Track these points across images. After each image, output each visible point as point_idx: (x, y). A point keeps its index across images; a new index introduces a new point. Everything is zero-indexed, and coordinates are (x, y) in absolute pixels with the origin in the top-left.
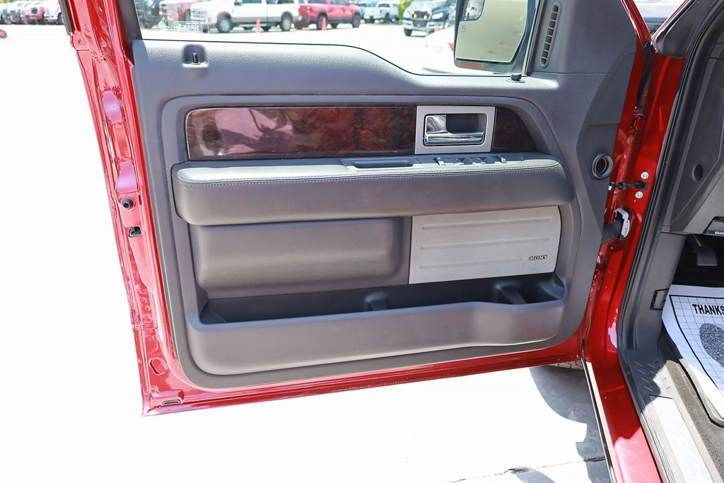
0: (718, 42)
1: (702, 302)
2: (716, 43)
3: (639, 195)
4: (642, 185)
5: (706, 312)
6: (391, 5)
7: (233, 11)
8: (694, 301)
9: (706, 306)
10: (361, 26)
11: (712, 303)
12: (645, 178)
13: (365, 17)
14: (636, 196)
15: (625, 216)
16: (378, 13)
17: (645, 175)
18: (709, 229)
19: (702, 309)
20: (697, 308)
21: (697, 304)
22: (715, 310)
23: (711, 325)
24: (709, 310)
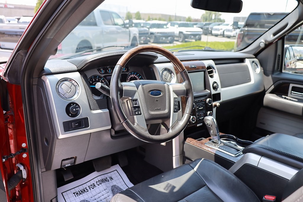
0: (34, 77)
1: (77, 190)
2: (33, 78)
3: (25, 156)
4: (24, 150)
5: (80, 194)
8: (73, 191)
9: (79, 191)
11: (81, 188)
12: (24, 146)
14: (23, 156)
15: (22, 168)
17: (24, 145)
18: (62, 165)
19: (78, 194)
20: (75, 194)
21: (75, 192)
22: (83, 191)
23: (83, 200)
24: (81, 192)
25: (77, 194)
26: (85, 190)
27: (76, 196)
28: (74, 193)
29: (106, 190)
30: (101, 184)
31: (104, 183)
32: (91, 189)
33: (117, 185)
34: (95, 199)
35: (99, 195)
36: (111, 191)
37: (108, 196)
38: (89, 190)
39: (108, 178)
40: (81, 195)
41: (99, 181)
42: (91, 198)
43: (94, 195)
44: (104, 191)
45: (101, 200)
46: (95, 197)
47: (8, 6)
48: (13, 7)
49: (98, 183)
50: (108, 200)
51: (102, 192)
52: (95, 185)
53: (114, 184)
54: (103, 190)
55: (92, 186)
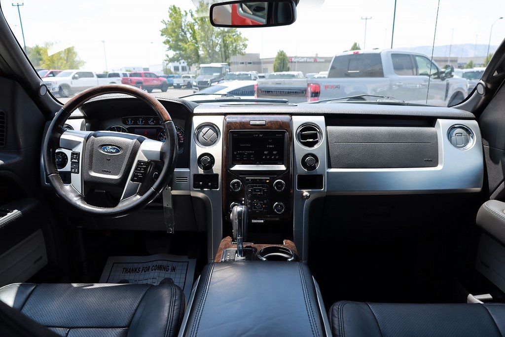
5: (129, 272)
6: (191, 77)
7: (72, 83)
8: (125, 266)
10: (168, 90)
13: (174, 85)
16: (182, 82)
19: (127, 270)
26: (137, 270)
28: (124, 269)
30: (155, 270)
31: (159, 271)
32: (143, 271)
33: (173, 279)
38: (140, 272)
39: (170, 268)
41: (156, 266)
47: (318, 60)
48: (323, 60)
49: (154, 268)
52: (149, 269)
53: (171, 278)
55: (146, 268)
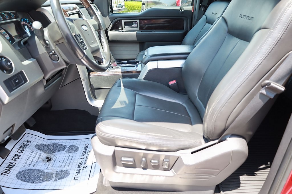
1: (2, 169)
9: (5, 169)
11: (5, 166)
20: (4, 173)
21: (2, 172)
22: (10, 166)
23: (18, 173)
24: (8, 169)
25: (6, 172)
26: (11, 164)
27: (6, 174)
28: (2, 174)
29: (34, 152)
30: (24, 150)
31: (26, 149)
32: (16, 160)
33: (38, 143)
34: (30, 165)
35: (31, 159)
36: (38, 150)
37: (40, 155)
38: (15, 162)
39: (26, 143)
40: (10, 171)
41: (19, 149)
42: (24, 166)
43: (25, 163)
44: (33, 154)
45: (36, 162)
46: (28, 163)
49: (20, 151)
50: (43, 158)
51: (32, 156)
52: (18, 155)
53: (36, 144)
54: (31, 153)
55: (15, 157)
